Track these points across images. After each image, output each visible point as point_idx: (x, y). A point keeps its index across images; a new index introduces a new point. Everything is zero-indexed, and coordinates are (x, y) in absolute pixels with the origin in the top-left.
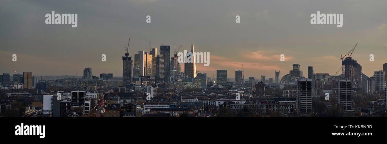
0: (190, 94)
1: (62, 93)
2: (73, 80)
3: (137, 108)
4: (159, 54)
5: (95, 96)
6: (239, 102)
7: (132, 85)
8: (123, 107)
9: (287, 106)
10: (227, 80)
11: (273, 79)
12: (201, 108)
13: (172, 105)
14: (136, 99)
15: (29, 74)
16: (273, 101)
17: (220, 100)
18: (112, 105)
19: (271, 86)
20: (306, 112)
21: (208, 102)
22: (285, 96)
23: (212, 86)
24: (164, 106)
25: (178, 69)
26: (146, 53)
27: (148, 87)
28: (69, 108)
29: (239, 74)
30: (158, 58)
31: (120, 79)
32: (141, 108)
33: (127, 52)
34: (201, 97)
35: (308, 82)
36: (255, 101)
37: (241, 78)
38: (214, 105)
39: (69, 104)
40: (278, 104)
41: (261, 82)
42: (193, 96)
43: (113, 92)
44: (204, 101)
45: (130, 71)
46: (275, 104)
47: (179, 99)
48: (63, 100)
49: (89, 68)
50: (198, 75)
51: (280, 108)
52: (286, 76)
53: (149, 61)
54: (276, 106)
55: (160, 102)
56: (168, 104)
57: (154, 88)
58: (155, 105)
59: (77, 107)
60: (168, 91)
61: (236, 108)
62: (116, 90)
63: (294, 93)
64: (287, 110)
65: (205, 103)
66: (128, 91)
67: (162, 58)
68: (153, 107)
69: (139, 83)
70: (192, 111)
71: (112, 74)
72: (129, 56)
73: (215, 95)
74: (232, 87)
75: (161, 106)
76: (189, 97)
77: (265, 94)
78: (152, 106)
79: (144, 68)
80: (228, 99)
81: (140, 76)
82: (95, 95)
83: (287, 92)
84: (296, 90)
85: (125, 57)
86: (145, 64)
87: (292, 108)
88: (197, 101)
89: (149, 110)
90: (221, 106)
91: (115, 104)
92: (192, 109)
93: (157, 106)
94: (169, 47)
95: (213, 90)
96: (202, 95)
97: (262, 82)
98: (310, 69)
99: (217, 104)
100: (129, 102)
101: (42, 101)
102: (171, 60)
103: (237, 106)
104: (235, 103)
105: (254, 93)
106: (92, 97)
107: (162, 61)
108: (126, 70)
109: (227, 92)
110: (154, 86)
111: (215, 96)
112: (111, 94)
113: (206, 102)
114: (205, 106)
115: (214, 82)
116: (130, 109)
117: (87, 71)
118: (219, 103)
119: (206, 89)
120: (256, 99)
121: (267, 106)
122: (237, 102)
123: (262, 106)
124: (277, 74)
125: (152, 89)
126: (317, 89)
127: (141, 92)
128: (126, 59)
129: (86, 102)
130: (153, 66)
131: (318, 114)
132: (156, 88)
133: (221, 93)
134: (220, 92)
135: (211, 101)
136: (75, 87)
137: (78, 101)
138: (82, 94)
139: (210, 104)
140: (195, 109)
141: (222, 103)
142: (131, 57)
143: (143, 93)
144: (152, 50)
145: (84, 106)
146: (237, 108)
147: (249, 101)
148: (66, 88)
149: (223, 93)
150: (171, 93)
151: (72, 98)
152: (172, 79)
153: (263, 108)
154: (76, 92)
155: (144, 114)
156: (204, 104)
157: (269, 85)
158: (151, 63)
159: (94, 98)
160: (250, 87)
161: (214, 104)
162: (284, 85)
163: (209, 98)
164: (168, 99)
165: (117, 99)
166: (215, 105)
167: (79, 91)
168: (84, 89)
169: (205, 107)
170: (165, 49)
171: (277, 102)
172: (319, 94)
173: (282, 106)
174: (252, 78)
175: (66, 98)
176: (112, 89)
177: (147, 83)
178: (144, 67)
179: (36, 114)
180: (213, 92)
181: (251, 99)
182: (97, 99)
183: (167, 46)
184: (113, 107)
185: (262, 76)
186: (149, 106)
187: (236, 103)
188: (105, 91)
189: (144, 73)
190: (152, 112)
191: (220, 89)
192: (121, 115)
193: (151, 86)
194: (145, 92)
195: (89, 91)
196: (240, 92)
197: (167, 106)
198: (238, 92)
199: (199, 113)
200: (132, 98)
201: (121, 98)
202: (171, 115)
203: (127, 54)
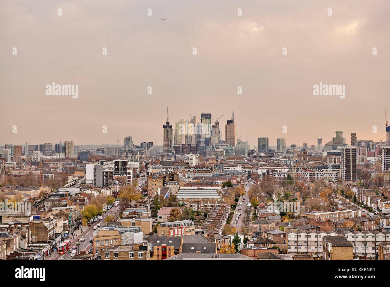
0: (231, 162)
1: (104, 162)
2: (114, 148)
3: (180, 176)
6: (282, 170)
7: (173, 153)
8: (166, 176)
9: (331, 174)
10: (269, 148)
11: (315, 147)
12: (243, 176)
13: (214, 174)
14: (178, 168)
15: (71, 144)
16: (316, 169)
17: (263, 168)
18: (155, 174)
19: (313, 153)
20: (351, 180)
21: (250, 170)
22: (328, 164)
23: (253, 154)
24: (207, 175)
27: (189, 155)
28: (112, 177)
29: (280, 141)
31: (161, 147)
32: (184, 176)
33: (168, 120)
34: (244, 165)
35: (352, 149)
36: (299, 169)
37: (283, 145)
39: (111, 173)
40: (322, 172)
42: (234, 164)
43: (154, 161)
44: (246, 170)
45: (171, 139)
46: (319, 172)
47: (222, 167)
48: (106, 169)
49: (130, 137)
50: (239, 143)
51: (324, 176)
52: (329, 143)
54: (320, 174)
55: (202, 170)
56: (211, 173)
57: (195, 156)
58: (197, 173)
59: (119, 176)
60: (209, 159)
61: (279, 176)
62: (157, 159)
63: (337, 160)
64: (331, 178)
66: (170, 160)
68: (195, 176)
69: (180, 151)
70: (235, 179)
71: (153, 143)
72: (170, 125)
74: (274, 154)
75: (203, 175)
76: (231, 166)
77: (308, 162)
79: (185, 136)
80: (271, 168)
82: (136, 164)
83: (330, 160)
84: (340, 157)
85: (166, 125)
87: (337, 175)
88: (239, 169)
89: (192, 179)
90: (264, 174)
91: (158, 173)
92: (234, 177)
93: (199, 175)
94: (210, 114)
95: (255, 158)
96: (244, 163)
97: (305, 150)
98: (354, 136)
99: (260, 172)
100: (171, 171)
101: (84, 170)
103: (280, 174)
104: (278, 172)
105: (296, 161)
106: (134, 166)
108: (167, 138)
109: (269, 160)
110: (195, 154)
111: (257, 164)
112: (153, 163)
113: (248, 170)
114: (248, 174)
115: (256, 150)
116: (173, 178)
117: (128, 140)
118: (262, 171)
119: (247, 157)
120: (299, 167)
121: (311, 174)
122: (279, 170)
123: (306, 174)
124: (320, 141)
126: (361, 156)
127: (182, 160)
128: (167, 127)
129: (128, 171)
131: (364, 182)
132: (197, 156)
133: (264, 161)
134: (262, 160)
135: (254, 169)
136: (116, 156)
138: (124, 163)
139: (252, 173)
140: (237, 177)
141: (265, 171)
143: (185, 162)
144: (192, 119)
145: (126, 175)
146: (281, 176)
147: (291, 169)
148: (107, 157)
150: (213, 162)
151: (115, 167)
153: (307, 176)
154: (119, 161)
155: (186, 183)
156: (246, 172)
157: (311, 153)
159: (136, 166)
160: (293, 155)
161: (257, 172)
162: (327, 152)
163: (252, 166)
164: (210, 167)
165: (159, 168)
168: (125, 158)
169: (248, 176)
170: (206, 117)
171: (321, 170)
172: (363, 161)
174: (293, 146)
175: (109, 167)
176: (153, 157)
179: (79, 183)
180: (255, 160)
181: (294, 167)
182: (139, 167)
183: (207, 114)
184: (156, 176)
185: (304, 144)
186: (191, 175)
187: (280, 172)
188: (146, 160)
190: (195, 181)
191: (262, 157)
192: (164, 184)
193: (192, 155)
194: (187, 161)
195: (131, 160)
196: (282, 160)
197: (210, 175)
198: (281, 160)
199: (242, 182)
200: (174, 167)
201: (163, 167)
202: (214, 184)
203: (168, 123)
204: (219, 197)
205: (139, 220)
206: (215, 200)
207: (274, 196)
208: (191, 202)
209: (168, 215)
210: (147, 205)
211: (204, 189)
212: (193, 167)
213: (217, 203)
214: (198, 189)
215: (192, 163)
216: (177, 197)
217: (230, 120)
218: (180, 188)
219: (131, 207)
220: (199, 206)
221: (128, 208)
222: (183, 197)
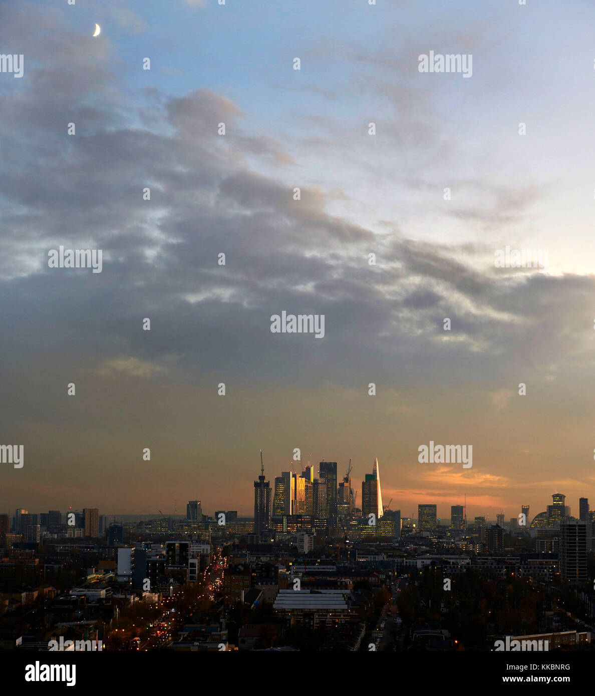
0: (371, 546)
1: (151, 544)
2: (170, 521)
3: (280, 570)
4: (318, 477)
5: (207, 550)
6: (458, 561)
7: (270, 530)
8: (255, 570)
9: (542, 568)
10: (437, 522)
11: (517, 521)
12: (390, 571)
13: (340, 567)
14: (277, 556)
15: (93, 512)
16: (518, 559)
17: (426, 557)
18: (237, 566)
19: (514, 532)
20: (577, 578)
21: (403, 561)
22: (539, 551)
23: (410, 533)
24: (328, 568)
25: (351, 502)
26: (294, 476)
27: (299, 534)
28: (162, 571)
29: (457, 510)
30: (316, 482)
31: (249, 520)
32: (287, 571)
33: (262, 473)
34: (392, 552)
35: (579, 526)
36: (487, 559)
37: (462, 518)
38: (413, 565)
39: (161, 563)
40: (527, 564)
41: (497, 526)
42: (377, 551)
43: (238, 543)
44: (396, 560)
45: (267, 506)
46: (521, 564)
47: (353, 555)
48: (152, 557)
49: (197, 502)
50: (385, 513)
51: (531, 572)
52: (541, 515)
53: (300, 489)
54: (524, 568)
55: (319, 561)
56: (334, 564)
57: (309, 536)
58: (311, 565)
59: (176, 568)
60: (332, 542)
61: (452, 571)
62: (243, 540)
63: (554, 544)
64: (542, 575)
65: (397, 563)
66: (265, 541)
67: (323, 484)
68: (307, 570)
69: (283, 527)
70: (375, 576)
71: (236, 512)
72: (266, 481)
73: (416, 548)
74: (446, 534)
75: (321, 568)
76: (369, 553)
77: (505, 548)
78: (306, 568)
79: (292, 501)
80: (439, 556)
81: (285, 516)
82: (207, 548)
83: (543, 543)
84: (558, 539)
85: (259, 482)
86: (294, 494)
87: (552, 571)
88: (384, 558)
89: (301, 575)
90: (426, 567)
91: (242, 565)
92: (375, 573)
93: (314, 568)
94: (335, 464)
95: (412, 541)
96: (393, 549)
97: (499, 527)
98: (583, 503)
99: (419, 564)
100: (266, 560)
101: (115, 559)
102: (338, 487)
103: (454, 567)
104: (451, 564)
105: (484, 545)
106: (202, 552)
107: (322, 489)
108: (261, 505)
109: (437, 544)
110: (309, 533)
111: (415, 550)
112: (235, 546)
113: (399, 560)
114: (399, 567)
115: (414, 525)
116: (268, 573)
117: (193, 506)
118: (423, 562)
119: (399, 539)
120: (489, 556)
121: (507, 568)
122: (453, 560)
123: (499, 568)
124: (525, 512)
125: (306, 538)
127: (287, 543)
128: (261, 485)
129: (191, 561)
130: (307, 498)
132: (312, 536)
133: (426, 546)
134: (424, 544)
135: (410, 559)
136: (172, 535)
137: (177, 558)
138: (184, 547)
139: (406, 565)
140: (380, 572)
141: (428, 562)
142: (269, 482)
143: (290, 545)
144: (305, 471)
145: (188, 568)
146: (455, 571)
147: (475, 559)
148: (157, 536)
149: (430, 544)
150: (338, 545)
151: (168, 553)
152: (341, 520)
153: (500, 571)
154: (175, 544)
157: (511, 532)
158: (303, 493)
159: (205, 553)
160: (477, 535)
161: (415, 564)
162: (538, 531)
163: (406, 555)
164: (333, 555)
165: (244, 556)
166: (416, 566)
167: (179, 542)
168: (187, 538)
169: (399, 570)
170: (328, 469)
171: (525, 562)
173: (535, 568)
174: (480, 519)
175: (157, 553)
176: (237, 538)
177: (297, 528)
178: (291, 499)
179: (104, 580)
180: (412, 543)
181: (479, 555)
182: (211, 555)
183: (331, 463)
184: (238, 570)
185: (498, 516)
186: (300, 568)
187: (454, 564)
188: (225, 541)
189: (291, 510)
190: (306, 578)
191: (425, 538)
192: (253, 584)
193: (302, 533)
194: (294, 544)
195: (197, 542)
196: (459, 542)
197: (332, 568)
198: (457, 543)
199: (388, 580)
200: (271, 555)
201: (252, 555)
202: (339, 583)
203: (262, 478)
204: (346, 607)
205: (204, 645)
206: (338, 612)
207: (442, 605)
208: (297, 615)
209: (257, 638)
210: (221, 620)
211: (320, 593)
212: (304, 555)
213: (342, 617)
214: (311, 593)
215: (302, 547)
216: (274, 606)
217: (371, 472)
218: (280, 591)
219: (193, 623)
220: (312, 622)
221: (187, 625)
222: (284, 607)
